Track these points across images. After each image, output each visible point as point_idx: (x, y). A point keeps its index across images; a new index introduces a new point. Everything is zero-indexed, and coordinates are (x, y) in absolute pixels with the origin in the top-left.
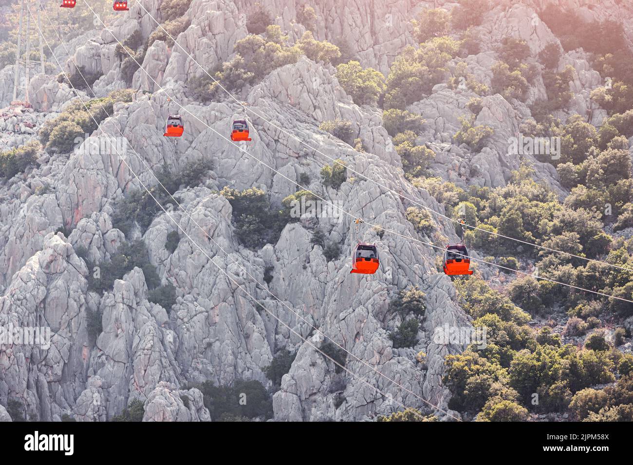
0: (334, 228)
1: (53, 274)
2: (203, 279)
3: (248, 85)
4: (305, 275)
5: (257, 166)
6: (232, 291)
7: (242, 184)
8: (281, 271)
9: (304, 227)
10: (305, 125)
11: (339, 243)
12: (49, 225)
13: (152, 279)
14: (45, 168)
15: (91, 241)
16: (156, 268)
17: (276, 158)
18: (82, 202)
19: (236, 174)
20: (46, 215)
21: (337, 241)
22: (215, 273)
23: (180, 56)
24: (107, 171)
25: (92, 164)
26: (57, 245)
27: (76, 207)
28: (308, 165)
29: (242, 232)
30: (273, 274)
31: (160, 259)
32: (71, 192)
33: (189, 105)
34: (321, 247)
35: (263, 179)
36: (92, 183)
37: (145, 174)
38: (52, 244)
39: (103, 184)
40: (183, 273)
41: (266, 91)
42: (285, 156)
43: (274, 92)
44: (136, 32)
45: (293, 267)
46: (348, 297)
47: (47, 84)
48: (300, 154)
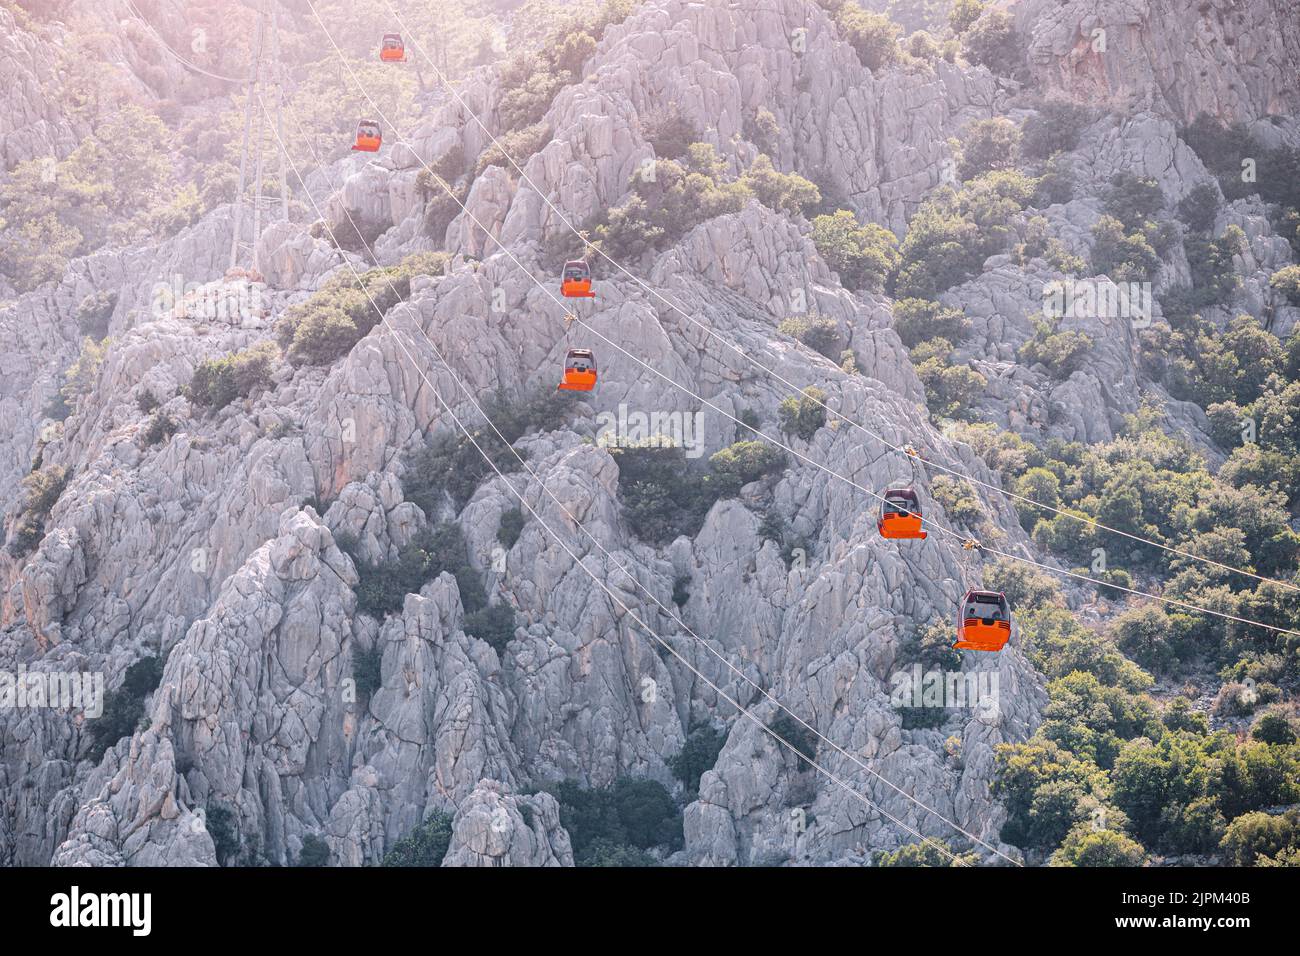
0: (801, 510)
1: (295, 581)
2: (563, 596)
3: (653, 250)
4: (747, 593)
5: (665, 395)
6: (616, 620)
8: (704, 586)
9: (749, 507)
10: (752, 322)
11: (810, 537)
12: (290, 494)
13: (472, 594)
14: (285, 390)
15: (365, 524)
16: (480, 575)
17: (701, 382)
18: (351, 453)
20: (284, 474)
21: (806, 534)
22: (585, 586)
23: (532, 194)
24: (396, 398)
25: (371, 386)
26: (304, 529)
27: (339, 461)
28: (757, 395)
29: (635, 513)
30: (690, 589)
31: (487, 558)
32: (331, 435)
34: (777, 544)
36: (369, 419)
37: (464, 405)
38: (295, 528)
39: (388, 421)
40: (528, 584)
41: (684, 262)
42: (716, 379)
43: (699, 263)
44: (454, 149)
45: (725, 578)
46: (823, 634)
47: (293, 239)
48: (744, 376)
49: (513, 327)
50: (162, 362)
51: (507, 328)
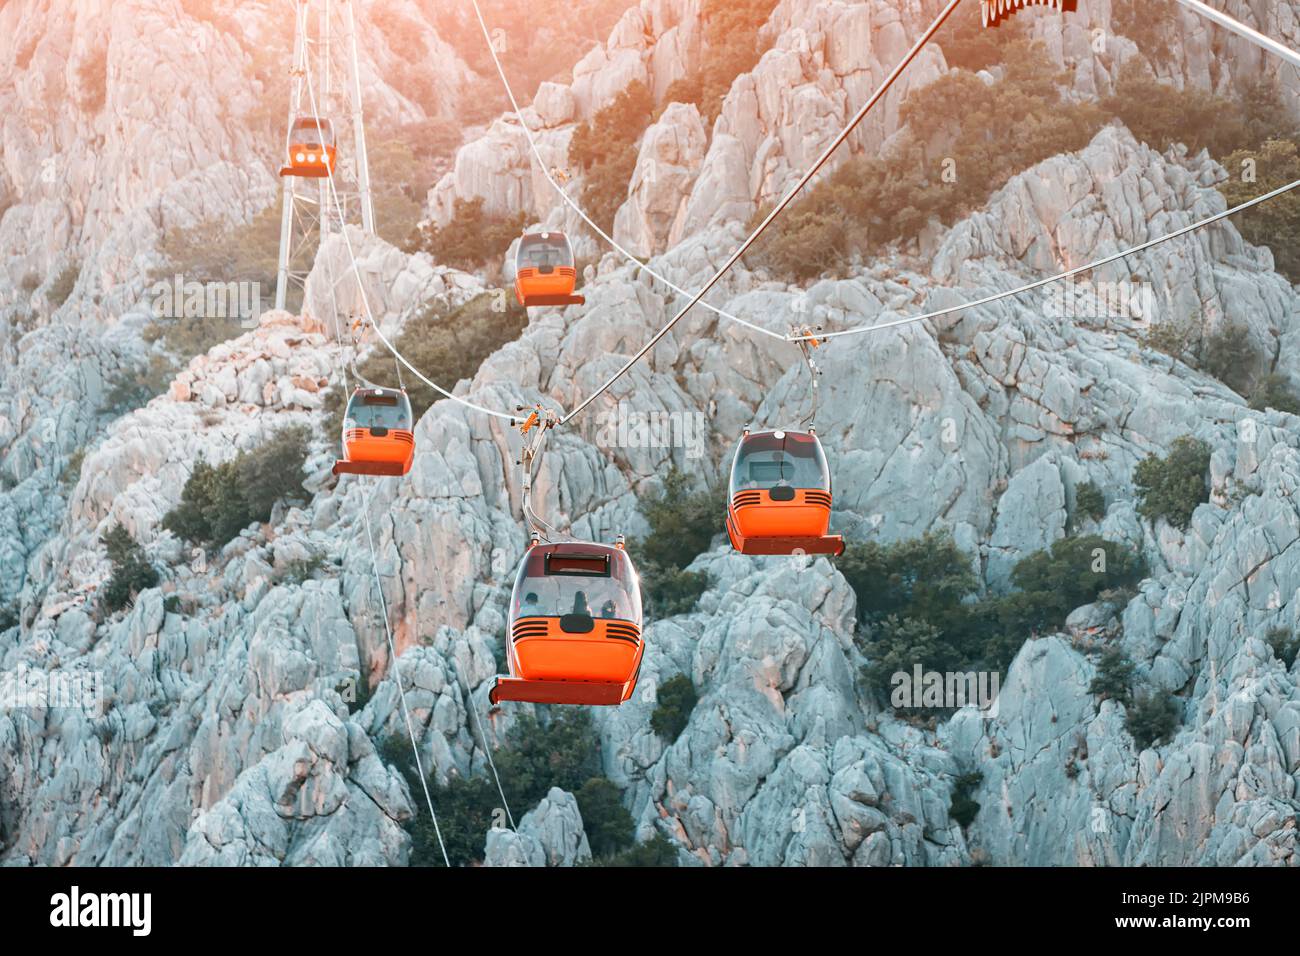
0: (1166, 648)
1: (307, 818)
2: (759, 819)
3: (935, 223)
4: (1073, 795)
5: (945, 466)
6: (847, 852)
7: (903, 526)
8: (1004, 788)
9: (1079, 648)
10: (1103, 335)
11: (1177, 693)
12: (317, 674)
13: (606, 824)
14: (322, 502)
15: (431, 716)
16: (623, 791)
17: (1010, 442)
18: (417, 599)
19: (885, 495)
20: (306, 642)
21: (1173, 686)
22: (795, 799)
23: (737, 144)
24: (491, 501)
25: (448, 482)
26: (317, 730)
27: (398, 615)
28: (1104, 458)
29: (883, 669)
30: (980, 796)
31: (635, 763)
32: (385, 571)
33: (755, 292)
34: (1121, 707)
35: (964, 506)
36: (445, 538)
37: (610, 507)
38: (303, 729)
39: (477, 540)
40: (701, 803)
41: (987, 241)
42: (1033, 434)
43: (1013, 241)
44: (635, 84)
45: (1038, 771)
46: (1180, 851)
47: (367, 256)
48: (1080, 427)
49: (698, 369)
50: (146, 475)
51: (689, 372)
